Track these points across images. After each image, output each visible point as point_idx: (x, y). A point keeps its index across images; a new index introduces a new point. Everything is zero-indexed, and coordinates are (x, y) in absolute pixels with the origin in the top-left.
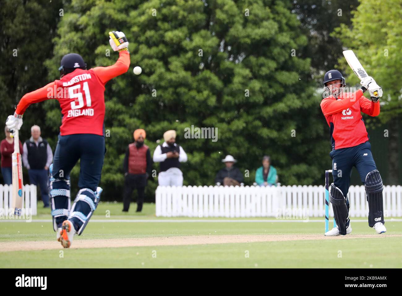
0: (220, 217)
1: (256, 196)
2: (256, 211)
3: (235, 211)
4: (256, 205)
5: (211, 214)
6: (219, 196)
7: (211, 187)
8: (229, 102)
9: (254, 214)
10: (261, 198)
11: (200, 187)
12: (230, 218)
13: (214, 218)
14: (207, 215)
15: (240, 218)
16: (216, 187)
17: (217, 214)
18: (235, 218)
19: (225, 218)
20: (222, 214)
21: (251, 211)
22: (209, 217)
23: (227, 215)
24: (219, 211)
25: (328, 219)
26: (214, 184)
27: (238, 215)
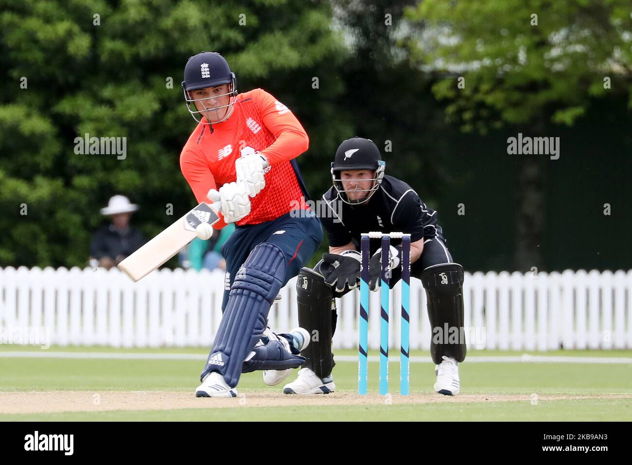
0: (96, 347)
1: (187, 294)
2: (187, 332)
3: (135, 331)
4: (187, 316)
5: (76, 337)
6: (95, 294)
7: (75, 270)
8: (116, 55)
9: (181, 340)
10: (200, 300)
11: (49, 270)
12: (122, 349)
13: (82, 347)
14: (64, 341)
15: (148, 348)
16: (87, 271)
17: (89, 338)
18: (135, 348)
19: (108, 348)
20: (101, 338)
21: (174, 332)
22: (71, 347)
23: (115, 341)
24: (95, 331)
25: (366, 355)
26: (83, 264)
27: (141, 342)
